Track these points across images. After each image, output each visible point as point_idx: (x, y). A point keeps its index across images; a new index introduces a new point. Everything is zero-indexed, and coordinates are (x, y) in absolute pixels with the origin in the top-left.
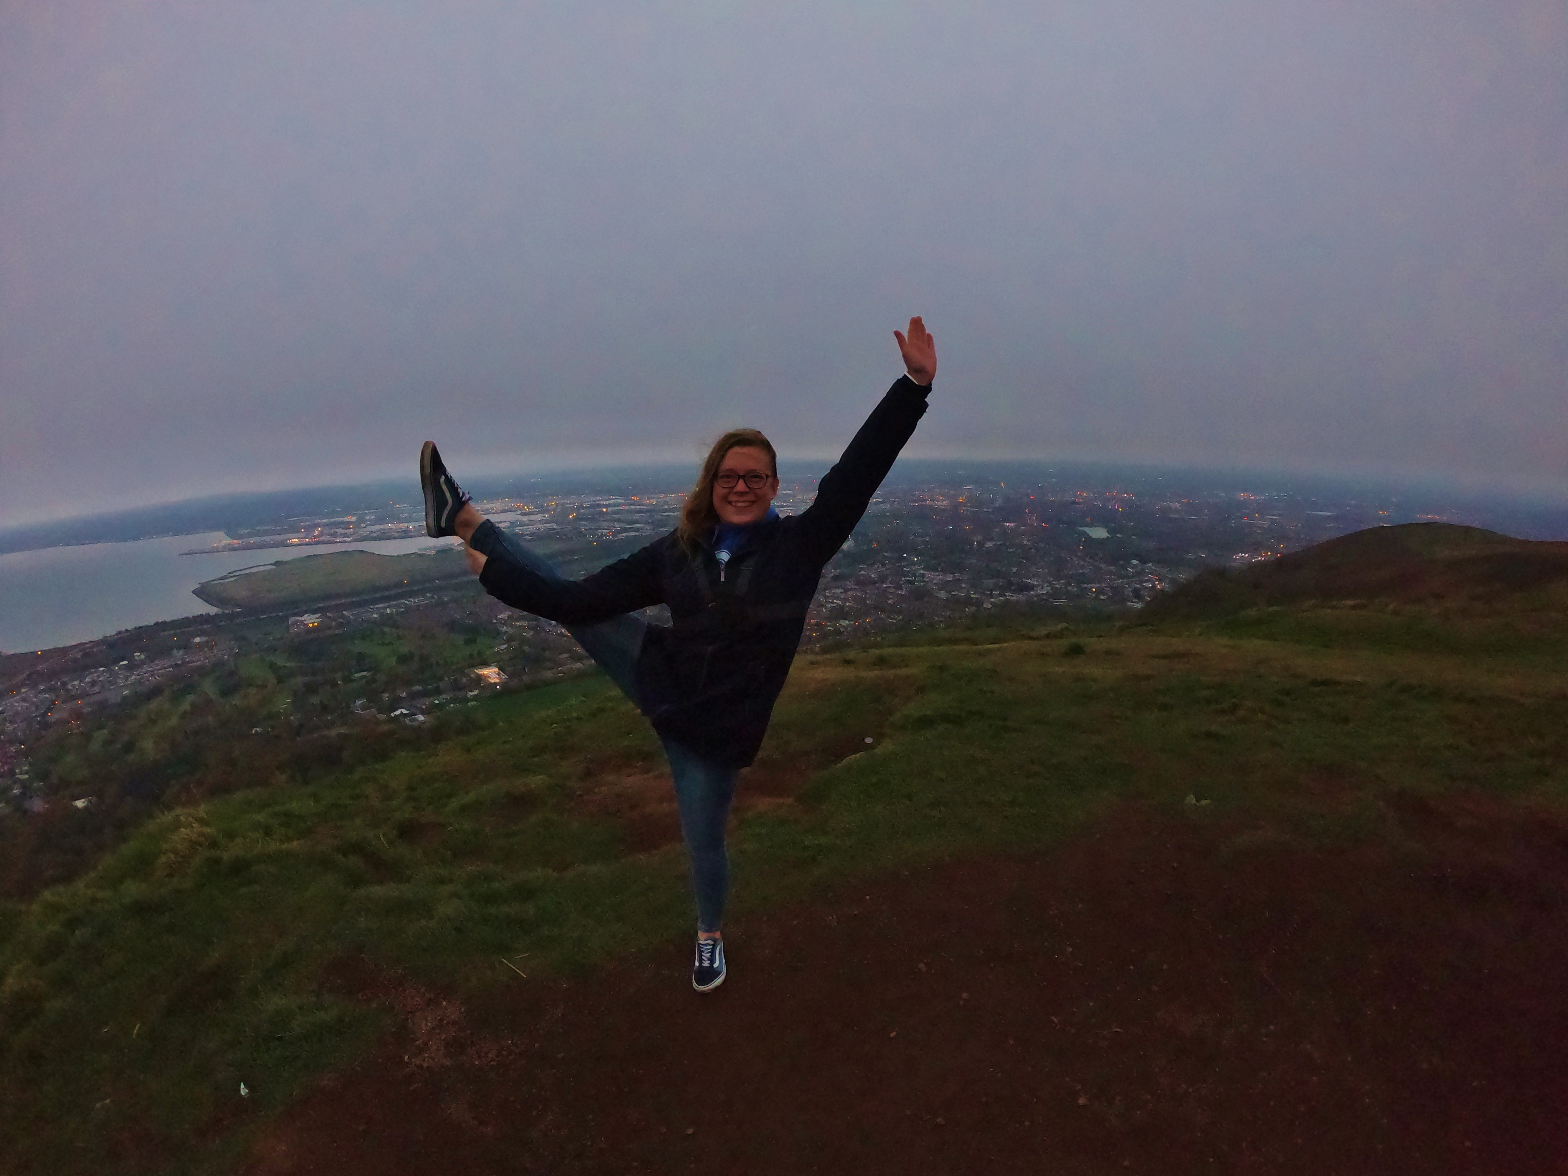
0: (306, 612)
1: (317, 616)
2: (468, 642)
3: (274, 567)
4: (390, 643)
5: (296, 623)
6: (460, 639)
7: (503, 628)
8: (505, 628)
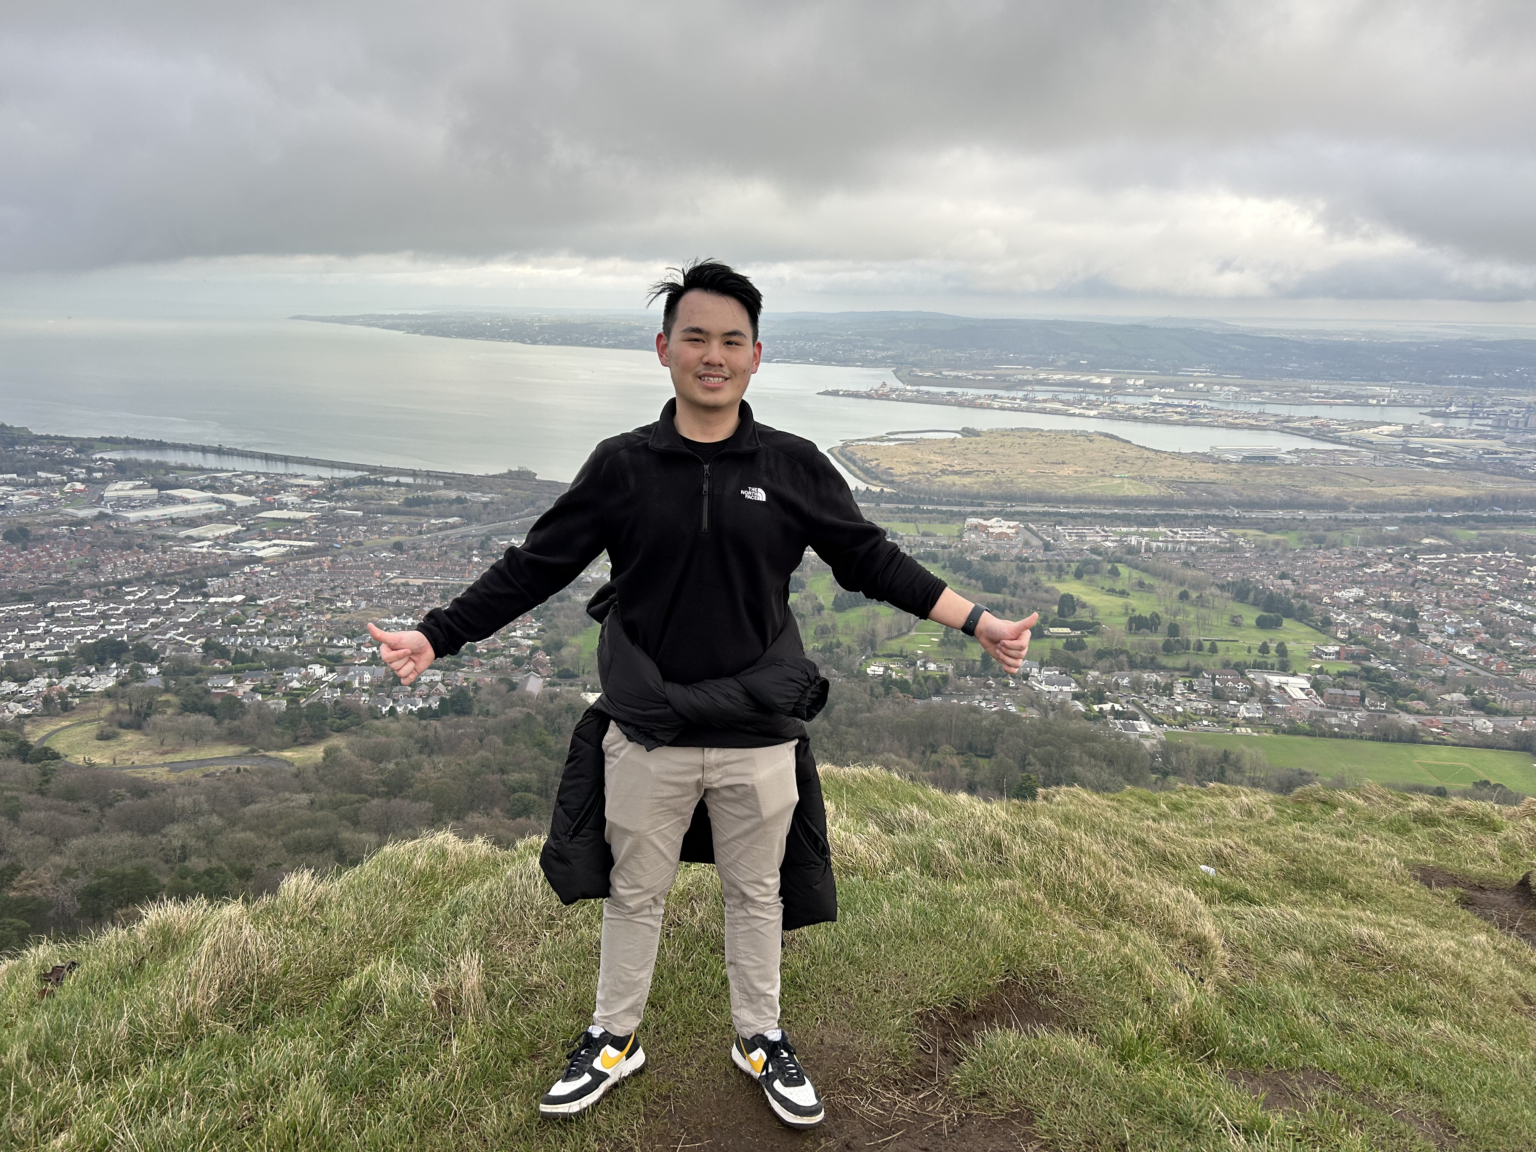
0: (996, 514)
1: (1012, 524)
2: (1262, 624)
3: (959, 436)
4: (1123, 593)
5: (975, 528)
6: (1250, 615)
7: (1339, 615)
8: (1343, 617)
